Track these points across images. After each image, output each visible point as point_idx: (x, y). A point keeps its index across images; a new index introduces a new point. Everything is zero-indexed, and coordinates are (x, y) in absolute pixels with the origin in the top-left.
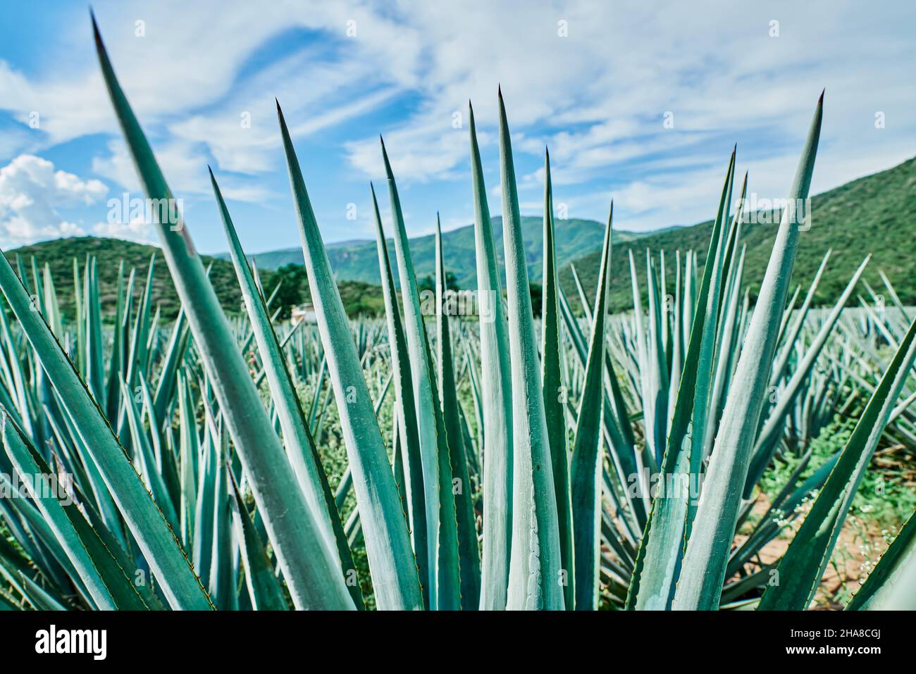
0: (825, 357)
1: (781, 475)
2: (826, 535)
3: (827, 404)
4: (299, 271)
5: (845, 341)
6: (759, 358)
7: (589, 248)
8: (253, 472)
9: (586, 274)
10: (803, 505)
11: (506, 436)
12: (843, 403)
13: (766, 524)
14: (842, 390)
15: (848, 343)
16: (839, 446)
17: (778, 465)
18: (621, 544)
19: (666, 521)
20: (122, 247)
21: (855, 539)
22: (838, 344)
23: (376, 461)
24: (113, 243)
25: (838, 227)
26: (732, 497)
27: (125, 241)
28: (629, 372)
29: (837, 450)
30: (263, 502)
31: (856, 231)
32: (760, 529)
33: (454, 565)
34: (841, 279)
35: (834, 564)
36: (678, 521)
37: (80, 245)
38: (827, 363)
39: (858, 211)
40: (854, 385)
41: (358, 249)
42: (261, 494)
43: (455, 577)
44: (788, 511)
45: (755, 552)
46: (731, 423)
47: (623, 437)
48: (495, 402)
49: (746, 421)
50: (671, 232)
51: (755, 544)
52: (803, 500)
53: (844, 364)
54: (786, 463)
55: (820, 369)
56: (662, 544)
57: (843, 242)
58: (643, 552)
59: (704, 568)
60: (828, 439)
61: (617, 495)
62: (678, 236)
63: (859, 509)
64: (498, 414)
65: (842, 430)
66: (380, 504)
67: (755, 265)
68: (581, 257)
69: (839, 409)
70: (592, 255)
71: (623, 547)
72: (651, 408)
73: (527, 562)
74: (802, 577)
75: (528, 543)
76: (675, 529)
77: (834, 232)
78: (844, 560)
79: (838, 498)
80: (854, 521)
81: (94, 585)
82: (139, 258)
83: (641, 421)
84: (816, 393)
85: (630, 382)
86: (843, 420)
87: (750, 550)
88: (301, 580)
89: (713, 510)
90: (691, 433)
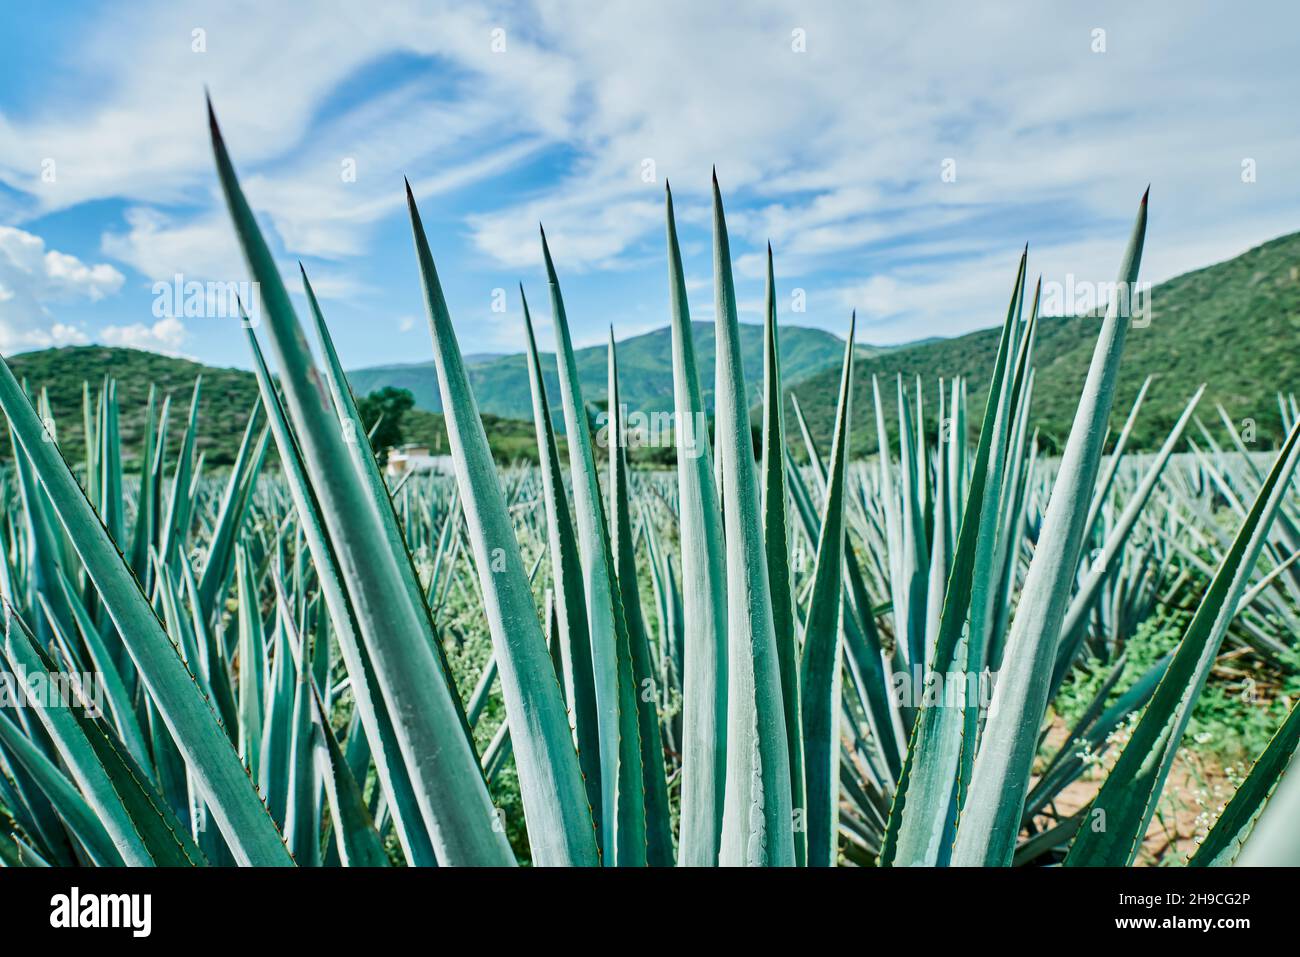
0: (1143, 524)
1: (1083, 690)
2: (1151, 776)
3: (1146, 590)
4: (399, 398)
5: (1169, 502)
6: (1064, 539)
7: (812, 368)
8: (396, 698)
9: (808, 404)
10: (1118, 732)
11: (715, 640)
12: (1167, 589)
13: (1064, 760)
14: (1167, 571)
15: (1174, 504)
16: (1164, 649)
17: (1079, 676)
18: (863, 789)
19: (932, 758)
20: (142, 361)
21: (1188, 780)
22: (1160, 505)
23: (538, 678)
24: (129, 356)
25: (1158, 340)
26: (1028, 726)
27: (147, 353)
28: (870, 545)
29: (1161, 655)
30: (408, 739)
31: (1184, 346)
32: (1056, 768)
33: (637, 821)
34: (1164, 412)
35: (1159, 816)
36: (950, 758)
37: (82, 358)
38: (1146, 532)
39: (1185, 319)
40: (1183, 564)
41: (484, 367)
42: (406, 728)
43: (639, 837)
44: (1095, 741)
45: (1048, 800)
46: (1028, 625)
47: (864, 638)
48: (699, 596)
49: (1046, 624)
50: (927, 347)
51: (1049, 788)
52: (1118, 726)
53: (1170, 534)
54: (1090, 673)
55: (1136, 541)
56: (928, 791)
57: (1166, 361)
58: (901, 801)
59: (991, 823)
60: (1148, 640)
61: (855, 719)
62: (936, 352)
63: (1192, 738)
64: (704, 611)
65: (1167, 626)
66: (542, 737)
67: (1044, 393)
68: (801, 380)
69: (1163, 596)
70: (815, 378)
71: (865, 794)
72: (903, 596)
73: (747, 815)
74: (1117, 834)
75: (748, 790)
76: (946, 768)
77: (1153, 348)
78: (1174, 810)
79: (1166, 724)
80: (1186, 756)
81: (133, 853)
82: (167, 377)
83: (889, 615)
84: (1130, 575)
85: (872, 559)
86: (1169, 613)
87: (1042, 796)
88: (456, 844)
89: (1003, 744)
90: (967, 636)
